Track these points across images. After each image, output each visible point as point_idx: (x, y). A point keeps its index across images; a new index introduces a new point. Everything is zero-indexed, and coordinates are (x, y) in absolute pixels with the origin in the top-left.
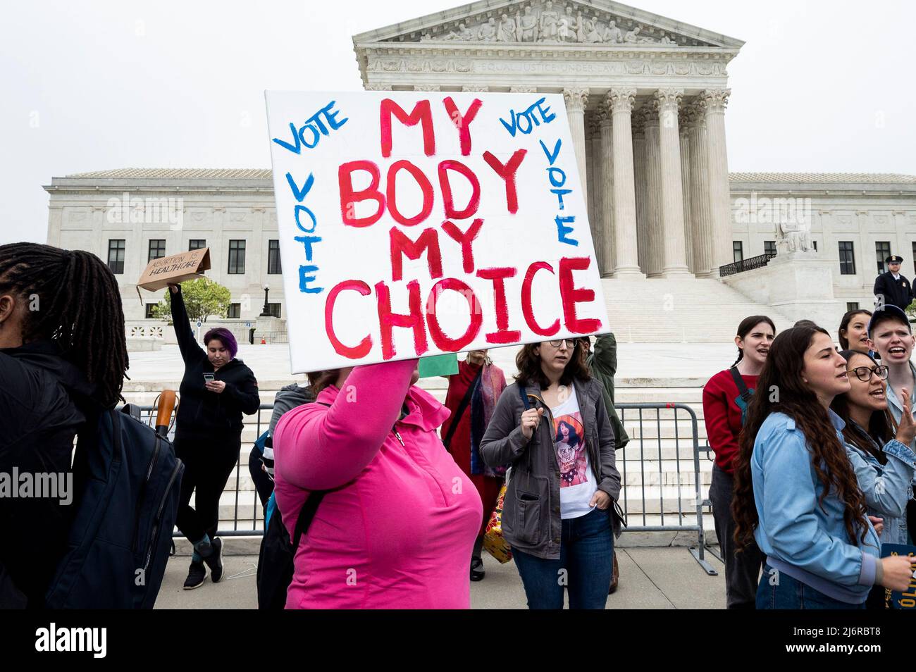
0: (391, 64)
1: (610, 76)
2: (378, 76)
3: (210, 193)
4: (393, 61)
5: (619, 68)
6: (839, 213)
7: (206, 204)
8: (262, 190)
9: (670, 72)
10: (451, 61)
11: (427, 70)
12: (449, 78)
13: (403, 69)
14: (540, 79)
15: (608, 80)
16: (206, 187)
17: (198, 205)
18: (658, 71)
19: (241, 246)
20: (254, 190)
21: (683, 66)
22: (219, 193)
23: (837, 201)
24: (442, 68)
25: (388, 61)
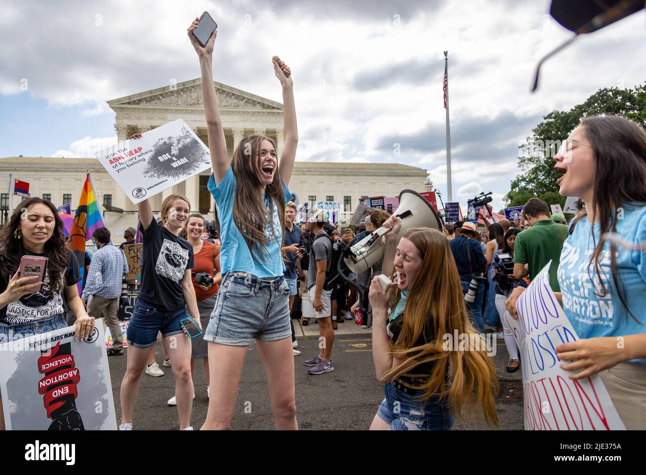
0: (127, 114)
1: (233, 122)
2: (121, 120)
3: (53, 171)
4: (128, 113)
5: (236, 118)
6: (362, 183)
7: (51, 176)
8: (79, 170)
9: (260, 120)
10: (156, 114)
11: (144, 118)
12: (156, 121)
13: (133, 117)
14: (198, 123)
15: (231, 124)
16: (50, 168)
17: (48, 177)
18: (254, 120)
19: (69, 197)
20: (75, 170)
21: (266, 117)
22: (57, 171)
23: (361, 177)
24: (151, 117)
25: (125, 113)
